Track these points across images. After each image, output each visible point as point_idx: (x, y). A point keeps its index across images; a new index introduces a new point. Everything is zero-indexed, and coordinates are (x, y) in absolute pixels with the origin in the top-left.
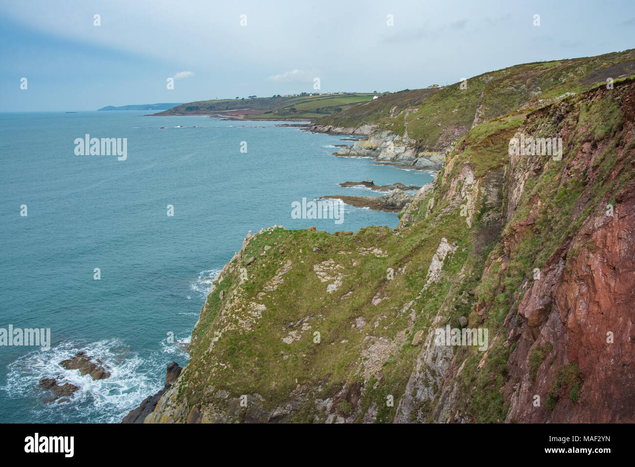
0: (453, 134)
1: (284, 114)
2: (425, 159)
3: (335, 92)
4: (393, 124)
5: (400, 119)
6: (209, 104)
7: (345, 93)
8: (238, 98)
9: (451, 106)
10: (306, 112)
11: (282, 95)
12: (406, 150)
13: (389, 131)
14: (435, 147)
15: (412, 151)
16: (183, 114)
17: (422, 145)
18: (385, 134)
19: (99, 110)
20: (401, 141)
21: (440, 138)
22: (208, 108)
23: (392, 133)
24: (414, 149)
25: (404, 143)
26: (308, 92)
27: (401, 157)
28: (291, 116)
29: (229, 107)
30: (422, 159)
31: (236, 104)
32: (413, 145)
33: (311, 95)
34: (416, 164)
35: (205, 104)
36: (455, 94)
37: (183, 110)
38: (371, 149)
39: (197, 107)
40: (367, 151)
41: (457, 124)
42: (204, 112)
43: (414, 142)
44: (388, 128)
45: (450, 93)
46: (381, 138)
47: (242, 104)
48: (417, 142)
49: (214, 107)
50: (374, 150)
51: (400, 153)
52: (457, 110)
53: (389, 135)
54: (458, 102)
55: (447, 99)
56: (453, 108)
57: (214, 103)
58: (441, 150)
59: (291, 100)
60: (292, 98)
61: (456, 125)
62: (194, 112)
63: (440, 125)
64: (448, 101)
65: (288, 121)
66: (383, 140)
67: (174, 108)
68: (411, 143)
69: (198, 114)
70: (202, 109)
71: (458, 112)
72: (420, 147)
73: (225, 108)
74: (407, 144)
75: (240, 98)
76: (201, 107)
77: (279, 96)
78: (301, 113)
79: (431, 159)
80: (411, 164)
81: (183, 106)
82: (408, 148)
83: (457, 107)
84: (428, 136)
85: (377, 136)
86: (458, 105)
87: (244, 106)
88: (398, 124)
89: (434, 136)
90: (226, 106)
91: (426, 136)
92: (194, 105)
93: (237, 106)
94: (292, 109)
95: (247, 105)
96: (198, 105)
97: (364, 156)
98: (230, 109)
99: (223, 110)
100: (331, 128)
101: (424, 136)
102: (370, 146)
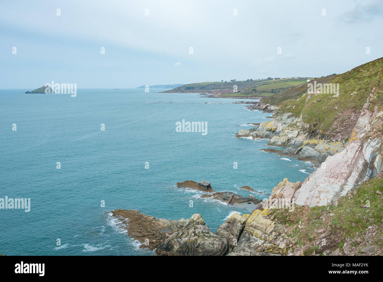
0: (349, 118)
1: (247, 94)
2: (310, 148)
3: (292, 77)
4: (294, 107)
5: (302, 102)
6: (202, 85)
7: (300, 78)
8: (222, 81)
9: (351, 89)
10: (264, 92)
11: (254, 79)
12: (298, 134)
13: (290, 113)
14: (327, 133)
15: (304, 136)
16: (183, 92)
17: (316, 130)
18: (286, 115)
19: (138, 88)
20: (296, 125)
21: (335, 123)
22: (200, 88)
23: (293, 116)
24: (307, 134)
25: (298, 127)
26: (272, 77)
27: (293, 142)
28: (251, 95)
29: (215, 88)
30: (307, 147)
31: (221, 85)
32: (306, 129)
33: (274, 79)
34: (300, 153)
35: (199, 85)
36: (357, 76)
37: (183, 89)
38: (270, 130)
39: (193, 87)
40: (268, 132)
41: (354, 107)
42: (197, 91)
43: (307, 126)
44: (289, 110)
45: (353, 75)
46: (282, 120)
47: (225, 86)
48: (310, 126)
49: (205, 87)
50: (274, 131)
51: (292, 137)
52: (356, 93)
53: (289, 117)
54: (359, 84)
55: (348, 82)
56: (353, 90)
57: (205, 84)
58: (334, 136)
59: (259, 83)
60: (261, 81)
61: (354, 109)
62: (191, 91)
63: (336, 108)
64: (349, 83)
65: (249, 98)
66: (283, 122)
67: (178, 87)
68: (304, 127)
69: (193, 92)
70: (196, 89)
71: (357, 95)
72: (313, 132)
73: (212, 88)
74: (300, 128)
75: (224, 81)
76: (196, 87)
77: (251, 80)
78: (260, 93)
79: (316, 148)
80: (295, 153)
81: (184, 86)
82: (302, 132)
83: (356, 89)
84: (324, 120)
85: (278, 118)
86: (358, 87)
87: (226, 87)
88: (299, 106)
89: (329, 120)
90: (213, 86)
91: (321, 120)
92: (191, 86)
93: (221, 87)
94: (253, 90)
95: (228, 86)
96: (194, 86)
97: (262, 138)
98: (216, 89)
99: (210, 89)
100: (268, 106)
101: (319, 119)
102: (270, 128)
